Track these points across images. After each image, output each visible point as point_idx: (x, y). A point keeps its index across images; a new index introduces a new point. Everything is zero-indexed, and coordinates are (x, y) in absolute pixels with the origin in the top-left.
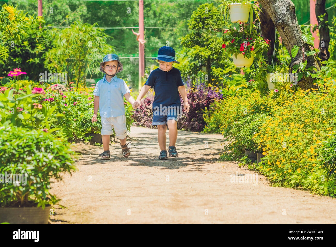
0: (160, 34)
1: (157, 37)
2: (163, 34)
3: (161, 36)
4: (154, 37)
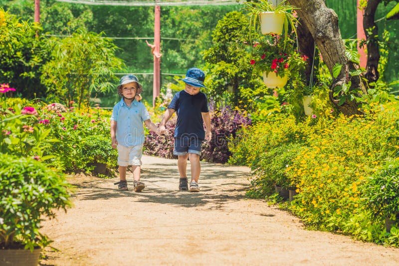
0: (179, 46)
1: (176, 50)
2: (183, 46)
3: (180, 49)
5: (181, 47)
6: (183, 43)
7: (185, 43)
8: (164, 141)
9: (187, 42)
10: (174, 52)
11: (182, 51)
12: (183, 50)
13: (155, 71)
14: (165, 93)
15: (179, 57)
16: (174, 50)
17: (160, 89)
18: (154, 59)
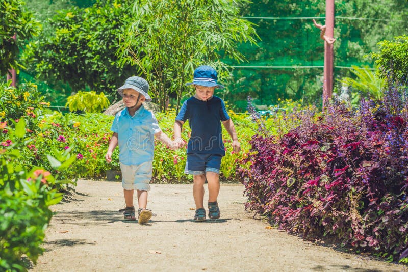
0: (363, 38)
1: (358, 43)
2: (367, 38)
3: (364, 42)
4: (354, 43)
5: (365, 38)
6: (368, 34)
7: (371, 34)
8: (290, 182)
9: (373, 33)
10: (356, 44)
11: (366, 44)
12: (367, 42)
13: (325, 63)
14: (339, 93)
15: (362, 51)
16: (356, 42)
17: (333, 89)
18: (326, 46)
